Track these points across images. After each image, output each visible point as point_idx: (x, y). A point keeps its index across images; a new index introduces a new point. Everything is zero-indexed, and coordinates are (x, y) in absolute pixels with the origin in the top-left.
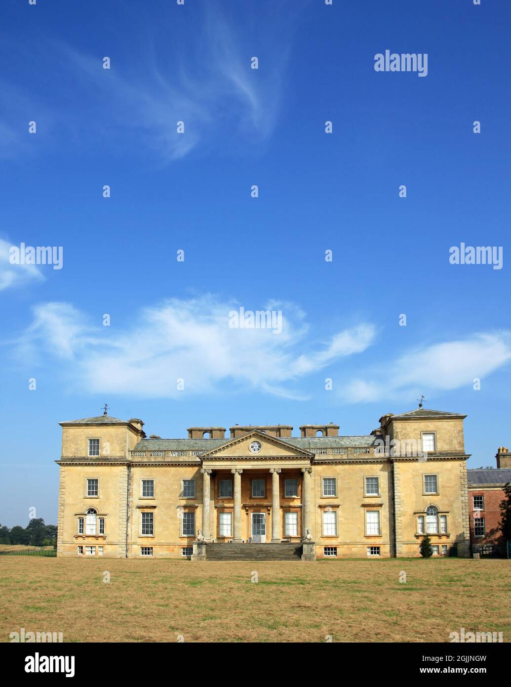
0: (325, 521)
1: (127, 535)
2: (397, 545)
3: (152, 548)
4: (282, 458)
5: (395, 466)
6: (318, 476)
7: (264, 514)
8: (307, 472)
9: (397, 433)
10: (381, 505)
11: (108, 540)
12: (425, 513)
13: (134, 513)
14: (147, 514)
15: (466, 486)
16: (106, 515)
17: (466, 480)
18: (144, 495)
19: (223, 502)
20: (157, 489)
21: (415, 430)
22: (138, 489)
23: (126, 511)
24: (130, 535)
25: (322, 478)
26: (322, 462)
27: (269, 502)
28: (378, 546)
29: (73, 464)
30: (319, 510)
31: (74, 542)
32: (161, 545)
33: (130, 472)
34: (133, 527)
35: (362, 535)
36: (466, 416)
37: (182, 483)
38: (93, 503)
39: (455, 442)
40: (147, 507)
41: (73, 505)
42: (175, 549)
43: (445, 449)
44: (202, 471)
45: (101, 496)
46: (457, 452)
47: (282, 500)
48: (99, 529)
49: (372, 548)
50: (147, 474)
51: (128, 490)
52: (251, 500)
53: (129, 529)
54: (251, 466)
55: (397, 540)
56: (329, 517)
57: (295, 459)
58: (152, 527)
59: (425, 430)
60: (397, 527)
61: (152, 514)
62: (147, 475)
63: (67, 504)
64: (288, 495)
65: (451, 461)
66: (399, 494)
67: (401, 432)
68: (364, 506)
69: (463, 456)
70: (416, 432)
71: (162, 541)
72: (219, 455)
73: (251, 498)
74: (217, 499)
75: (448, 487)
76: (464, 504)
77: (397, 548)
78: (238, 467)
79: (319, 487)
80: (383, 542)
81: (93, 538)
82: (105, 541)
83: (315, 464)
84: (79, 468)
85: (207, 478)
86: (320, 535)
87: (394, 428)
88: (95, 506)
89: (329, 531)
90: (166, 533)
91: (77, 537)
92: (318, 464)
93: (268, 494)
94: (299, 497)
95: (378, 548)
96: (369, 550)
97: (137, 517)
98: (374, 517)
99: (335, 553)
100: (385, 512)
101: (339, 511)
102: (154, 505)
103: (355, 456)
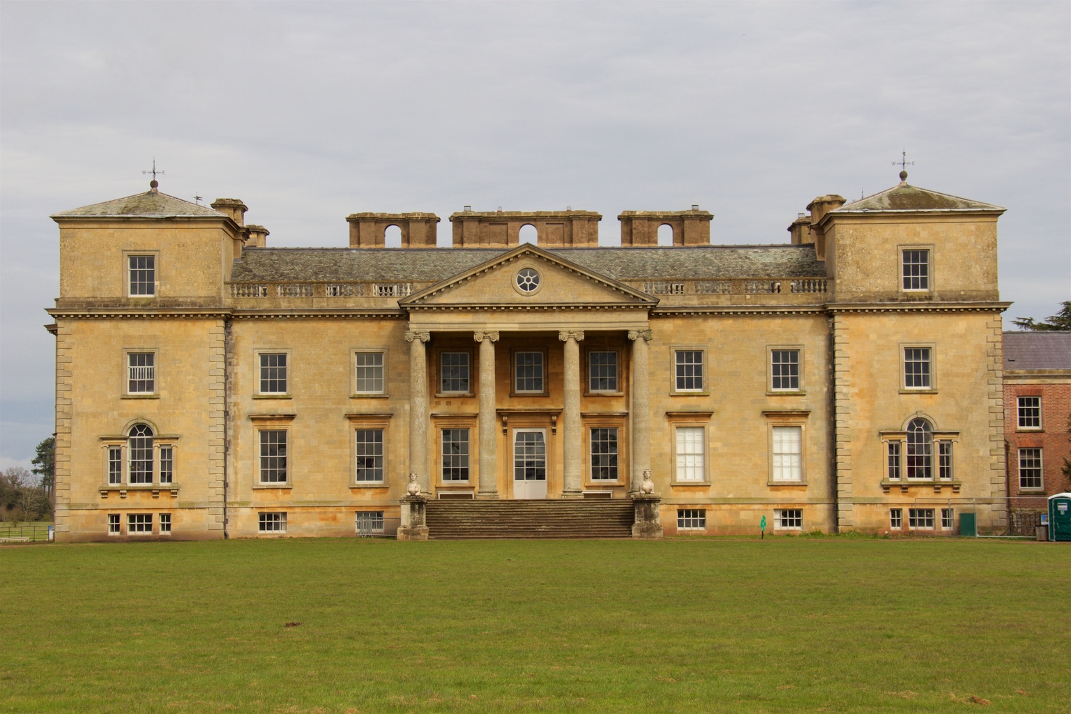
0: (680, 450)
1: (226, 485)
2: (840, 507)
3: (285, 514)
4: (586, 308)
5: (837, 326)
6: (664, 344)
7: (543, 431)
8: (641, 339)
9: (845, 246)
10: (805, 414)
11: (183, 497)
12: (904, 433)
13: (242, 434)
14: (273, 433)
15: (1000, 374)
16: (177, 438)
17: (999, 359)
18: (264, 388)
19: (449, 403)
20: (296, 374)
21: (886, 241)
22: (249, 374)
23: (222, 428)
24: (231, 485)
25: (673, 350)
26: (674, 313)
27: (553, 403)
28: (797, 507)
29: (93, 316)
30: (666, 424)
31: (97, 505)
32: (307, 506)
33: (230, 333)
34: (240, 464)
35: (763, 482)
36: (1003, 211)
37: (355, 359)
38: (145, 410)
39: (977, 270)
40: (273, 418)
41: (95, 415)
42: (339, 515)
43: (954, 288)
44: (409, 335)
45: (164, 394)
46: (980, 293)
47: (583, 399)
48: (160, 471)
49: (784, 514)
50: (273, 338)
51: (226, 376)
52: (513, 399)
53: (230, 471)
54: (517, 326)
55: (840, 495)
56: (688, 442)
57: (615, 310)
58: (284, 462)
59: (908, 242)
60: (839, 466)
61: (283, 434)
62: (271, 342)
63: (78, 414)
64: (597, 388)
65: (966, 314)
66: (845, 390)
67: (853, 245)
68: (768, 414)
69: (993, 304)
70: (888, 246)
71: (310, 497)
72: (445, 299)
73: (512, 395)
74: (436, 397)
75: (957, 375)
76: (993, 416)
77: (840, 514)
78: (489, 327)
79: (666, 370)
80: (810, 499)
81: (145, 494)
82: (176, 500)
83: (657, 316)
84: (106, 326)
85: (419, 351)
86: (668, 480)
87: (838, 236)
88: (148, 417)
89: (689, 471)
90: (319, 477)
91: (106, 493)
92: (665, 316)
93: (551, 386)
94: (621, 394)
95: (798, 513)
96: (778, 516)
97: (249, 441)
98: (791, 442)
99: (703, 523)
100: (815, 428)
101: (712, 426)
102: (291, 413)
103: (748, 300)
